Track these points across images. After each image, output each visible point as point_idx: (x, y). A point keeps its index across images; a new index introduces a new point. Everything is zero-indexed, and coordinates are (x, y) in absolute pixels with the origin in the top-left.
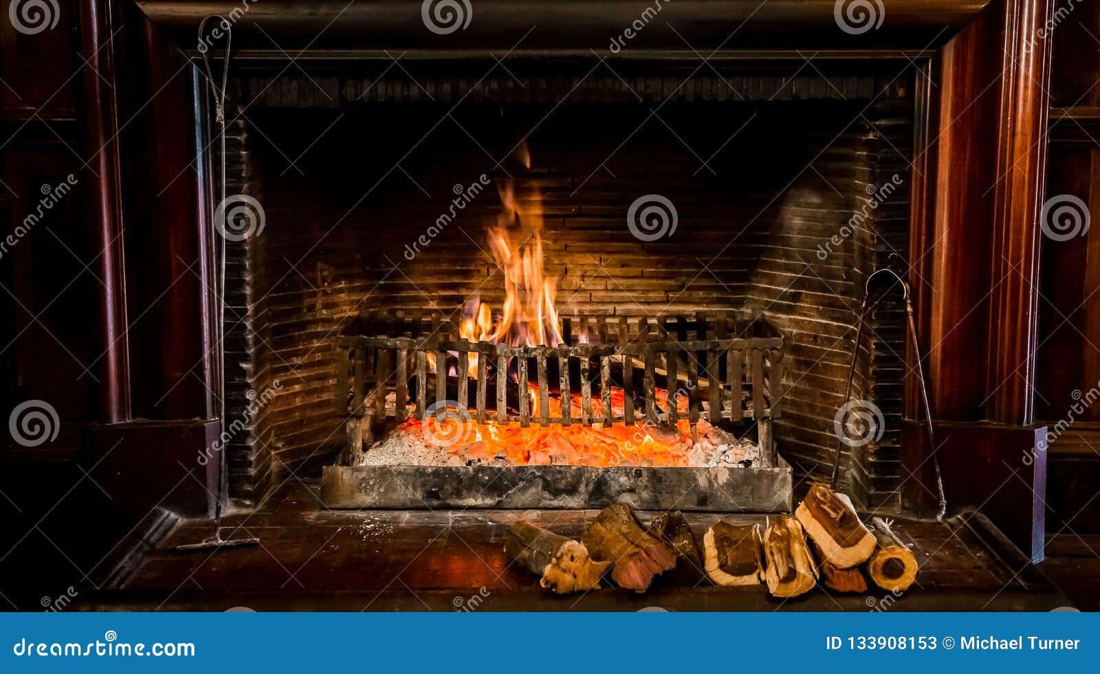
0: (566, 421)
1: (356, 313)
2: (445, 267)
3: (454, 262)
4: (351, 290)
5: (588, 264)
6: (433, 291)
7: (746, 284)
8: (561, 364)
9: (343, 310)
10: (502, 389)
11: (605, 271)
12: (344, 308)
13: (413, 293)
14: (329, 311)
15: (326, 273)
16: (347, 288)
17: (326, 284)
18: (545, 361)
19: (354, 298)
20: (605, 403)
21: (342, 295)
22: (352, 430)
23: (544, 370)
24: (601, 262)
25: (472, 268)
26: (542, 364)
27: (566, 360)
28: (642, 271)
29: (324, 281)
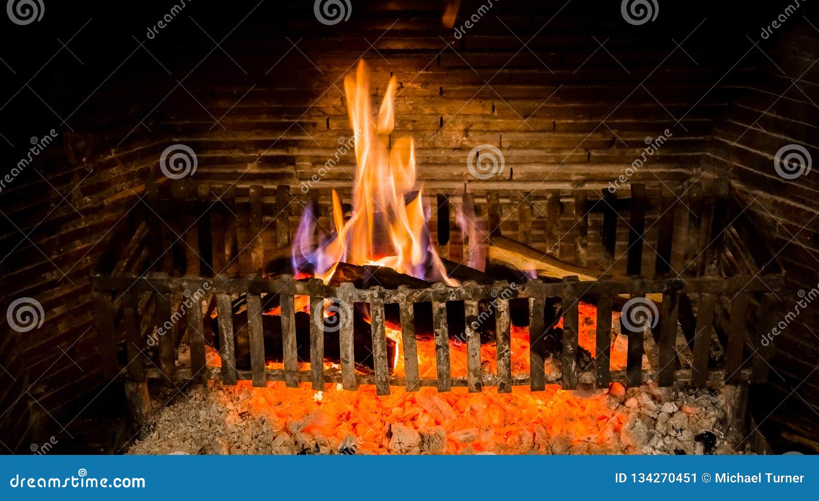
0: (443, 382)
1: (140, 188)
2: (264, 119)
3: (277, 113)
4: (126, 160)
5: (475, 115)
6: (250, 151)
7: (708, 138)
8: (435, 311)
9: (119, 189)
10: (348, 346)
11: (500, 123)
12: (118, 187)
13: (221, 154)
14: (95, 196)
15: (81, 145)
16: (119, 158)
17: (84, 160)
18: (412, 306)
19: (134, 168)
20: (502, 362)
21: (114, 170)
22: (132, 393)
23: (410, 319)
24: (493, 110)
25: (305, 121)
26: (406, 310)
27: (443, 305)
28: (554, 122)
29: (79, 157)
